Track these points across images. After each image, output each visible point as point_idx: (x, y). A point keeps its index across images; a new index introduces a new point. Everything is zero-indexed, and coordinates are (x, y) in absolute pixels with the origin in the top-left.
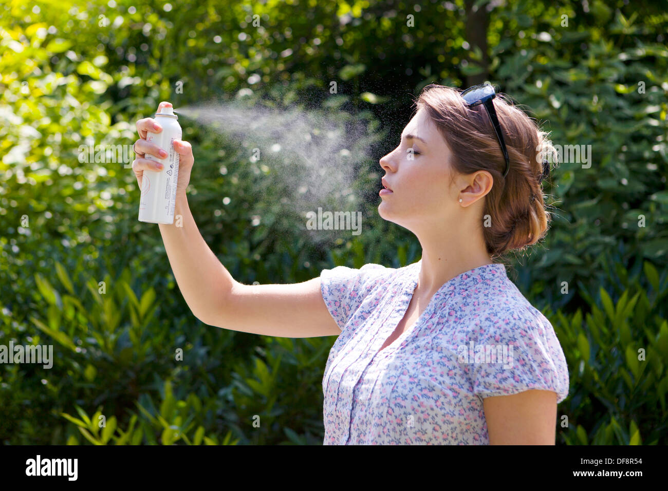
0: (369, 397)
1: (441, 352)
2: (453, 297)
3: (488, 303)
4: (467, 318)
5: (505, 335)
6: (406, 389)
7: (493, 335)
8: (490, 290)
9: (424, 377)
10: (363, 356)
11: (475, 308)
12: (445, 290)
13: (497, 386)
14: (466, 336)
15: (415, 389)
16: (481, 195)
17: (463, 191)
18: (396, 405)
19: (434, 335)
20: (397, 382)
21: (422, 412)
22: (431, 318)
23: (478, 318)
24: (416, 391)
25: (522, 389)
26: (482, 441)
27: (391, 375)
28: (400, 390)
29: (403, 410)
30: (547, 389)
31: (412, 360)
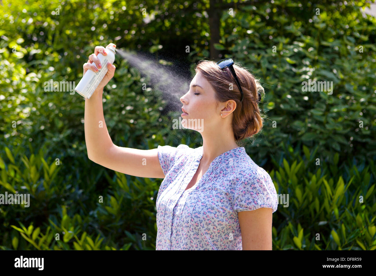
0: (181, 213)
1: (217, 190)
2: (221, 164)
3: (239, 166)
4: (229, 174)
5: (250, 182)
6: (200, 209)
7: (244, 182)
8: (239, 160)
9: (208, 203)
10: (177, 192)
11: (233, 169)
12: (217, 160)
13: (246, 206)
14: (229, 182)
15: (204, 209)
16: (231, 112)
17: (222, 110)
18: (195, 217)
19: (213, 183)
20: (195, 206)
21: (208, 220)
22: (210, 175)
23: (235, 174)
24: (205, 210)
25: (258, 208)
26: (236, 233)
27: (192, 202)
28: (197, 209)
29: (198, 219)
30: (269, 207)
31: (202, 195)
